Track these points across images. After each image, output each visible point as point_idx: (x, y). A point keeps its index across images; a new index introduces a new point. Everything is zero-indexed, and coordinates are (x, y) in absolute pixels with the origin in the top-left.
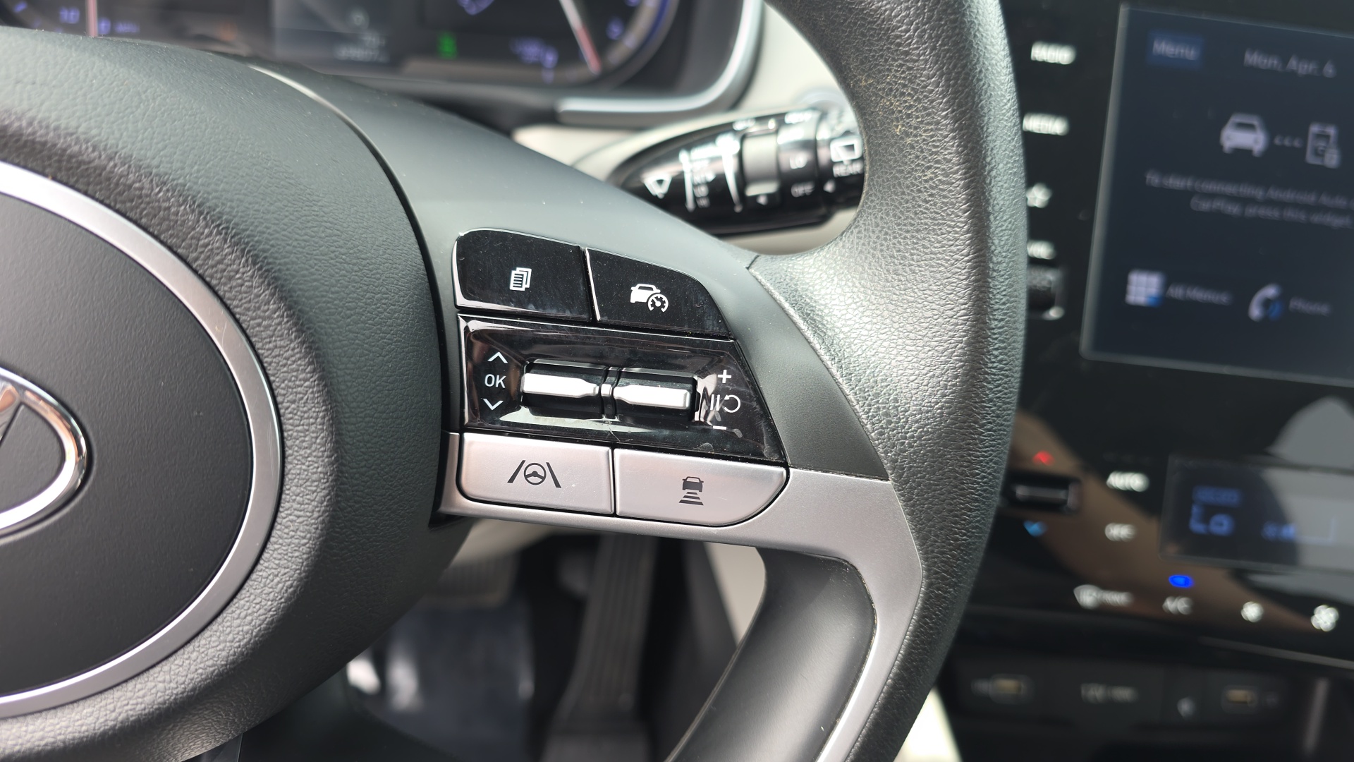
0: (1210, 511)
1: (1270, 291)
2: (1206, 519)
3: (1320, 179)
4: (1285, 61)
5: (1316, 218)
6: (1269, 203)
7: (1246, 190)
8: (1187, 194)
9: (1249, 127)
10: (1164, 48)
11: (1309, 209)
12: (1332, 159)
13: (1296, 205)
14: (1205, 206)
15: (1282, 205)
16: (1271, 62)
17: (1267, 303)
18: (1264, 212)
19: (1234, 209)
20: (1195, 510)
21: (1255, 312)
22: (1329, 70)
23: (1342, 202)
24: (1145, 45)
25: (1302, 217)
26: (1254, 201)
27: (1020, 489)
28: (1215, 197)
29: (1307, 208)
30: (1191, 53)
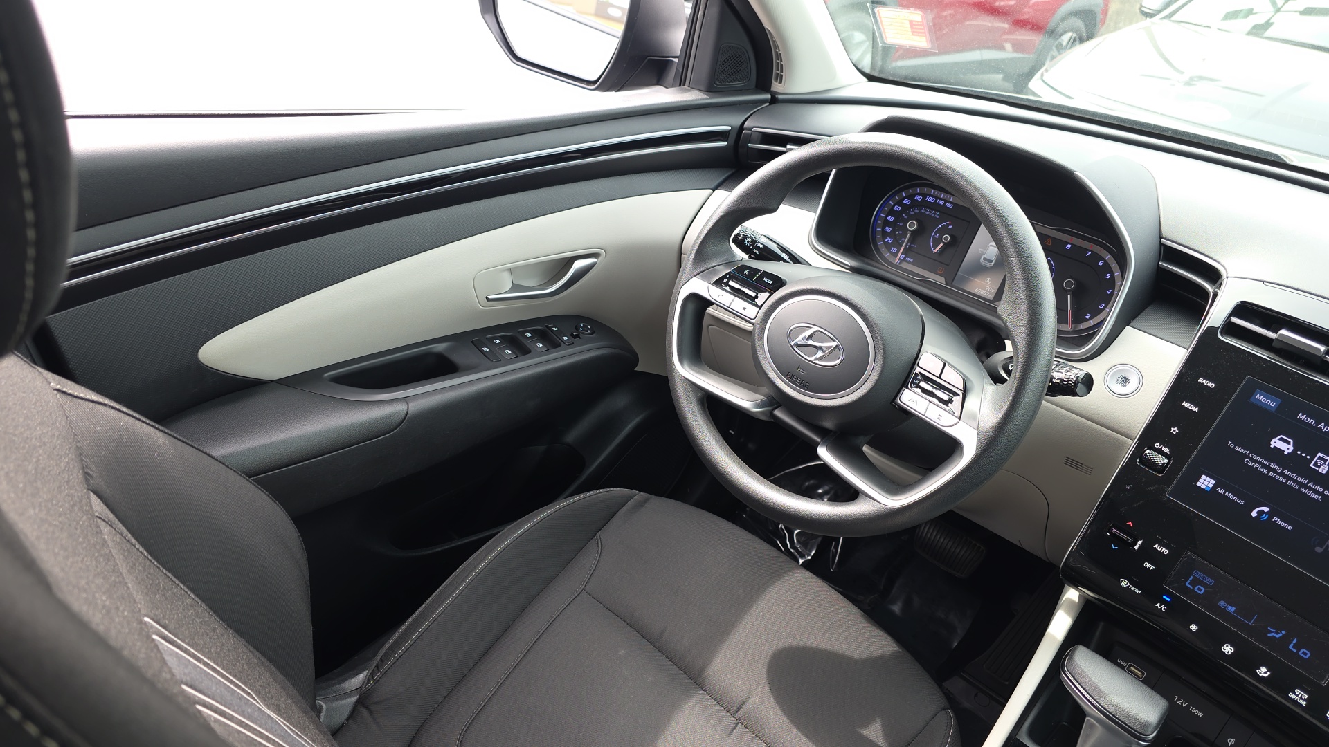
0: (1196, 582)
1: (1266, 509)
2: (1194, 583)
3: (1313, 475)
4: (1318, 423)
5: (1302, 490)
6: (1281, 474)
7: (1272, 465)
8: (1245, 456)
9: (1288, 443)
10: (1260, 398)
11: (1306, 487)
12: (1324, 470)
13: (1295, 481)
14: (1250, 464)
15: (1288, 478)
16: (1311, 421)
17: (1261, 512)
18: (1277, 477)
19: (1263, 470)
20: (1191, 578)
21: (1254, 514)
23: (1318, 488)
24: (1253, 393)
25: (1297, 487)
26: (1275, 471)
27: (1114, 530)
28: (1258, 463)
29: (1301, 485)
30: (1272, 404)
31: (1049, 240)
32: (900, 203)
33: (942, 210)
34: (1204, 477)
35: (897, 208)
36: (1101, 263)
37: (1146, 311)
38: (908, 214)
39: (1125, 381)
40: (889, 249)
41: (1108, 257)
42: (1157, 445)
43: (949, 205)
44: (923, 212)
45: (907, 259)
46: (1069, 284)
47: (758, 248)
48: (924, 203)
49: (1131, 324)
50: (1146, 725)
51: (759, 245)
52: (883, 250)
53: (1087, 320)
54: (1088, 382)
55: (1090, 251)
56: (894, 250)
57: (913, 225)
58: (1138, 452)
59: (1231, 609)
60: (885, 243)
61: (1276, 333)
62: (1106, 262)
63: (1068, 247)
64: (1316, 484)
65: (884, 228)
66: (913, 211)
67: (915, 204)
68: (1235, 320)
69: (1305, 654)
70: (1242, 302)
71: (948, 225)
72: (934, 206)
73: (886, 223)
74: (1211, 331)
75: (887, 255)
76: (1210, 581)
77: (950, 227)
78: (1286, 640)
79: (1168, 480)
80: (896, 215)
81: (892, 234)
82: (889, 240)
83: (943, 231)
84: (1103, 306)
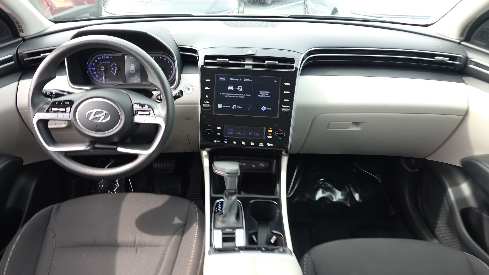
0: (230, 131)
1: (235, 106)
2: (229, 132)
3: (240, 92)
5: (240, 97)
6: (234, 95)
7: (231, 94)
8: (225, 95)
9: (231, 87)
10: (221, 79)
12: (241, 90)
13: (237, 96)
14: (227, 96)
15: (235, 96)
16: (234, 79)
17: (234, 107)
18: (233, 97)
19: (230, 96)
20: (228, 131)
22: (240, 80)
23: (243, 95)
24: (219, 78)
25: (238, 97)
26: (232, 95)
27: (207, 129)
28: (228, 95)
29: (239, 96)
30: (224, 79)
32: (94, 62)
33: (109, 60)
34: (219, 105)
35: (94, 64)
36: (165, 59)
37: (184, 68)
38: (99, 65)
39: (189, 89)
40: (99, 79)
41: (166, 57)
42: (205, 102)
43: (111, 57)
44: (103, 62)
45: (107, 80)
47: (54, 94)
48: (102, 60)
49: (182, 73)
50: (237, 170)
51: (53, 93)
52: (97, 80)
53: (170, 78)
54: (181, 92)
55: (160, 57)
56: (101, 79)
57: (103, 68)
58: (202, 106)
59: (240, 133)
60: (97, 78)
61: (216, 60)
62: (166, 59)
63: (154, 58)
64: (241, 94)
65: (93, 73)
66: (100, 63)
67: (99, 61)
68: (206, 61)
69: (258, 134)
70: (205, 56)
71: (114, 64)
72: (106, 59)
73: (93, 71)
74: (202, 66)
75: (99, 81)
76: (232, 130)
77: (115, 64)
78: (253, 133)
79: (212, 110)
80: (95, 67)
81: (97, 74)
82: (97, 76)
83: (114, 67)
84: (172, 72)
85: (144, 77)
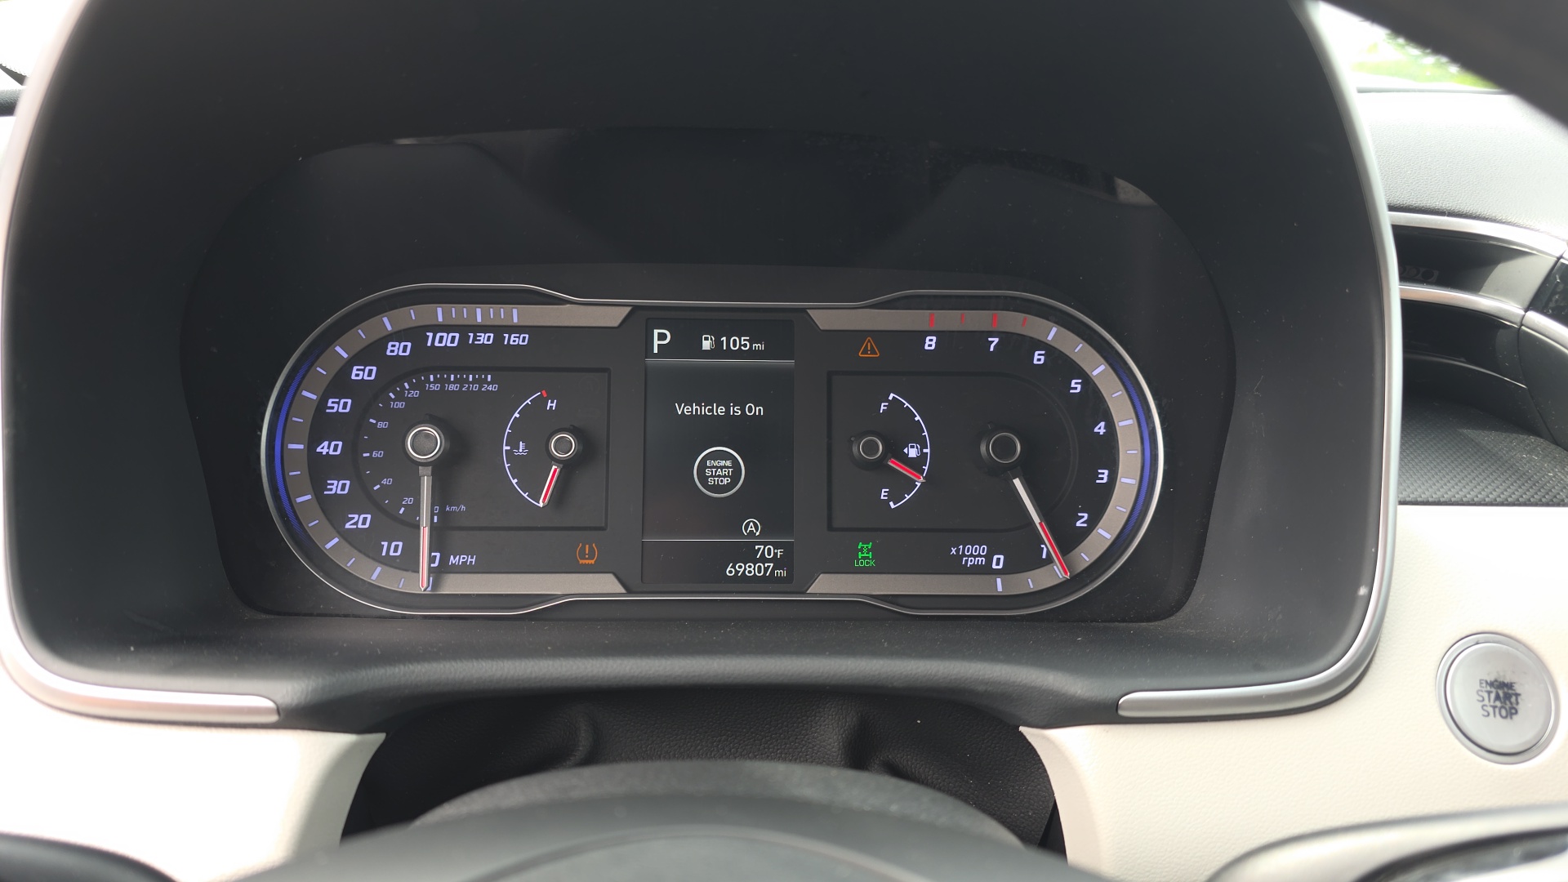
31: (869, 343)
32: (340, 385)
33: (497, 360)
35: (339, 406)
36: (1039, 358)
38: (387, 414)
40: (375, 555)
41: (1053, 334)
43: (515, 340)
44: (435, 387)
45: (457, 560)
46: (1004, 448)
48: (426, 361)
52: (352, 562)
53: (1085, 533)
55: (992, 334)
56: (396, 549)
57: (425, 443)
60: (351, 538)
62: (1050, 350)
63: (930, 343)
65: (318, 486)
66: (400, 397)
67: (394, 373)
71: (540, 403)
72: (465, 359)
73: (320, 469)
75: (376, 575)
77: (552, 405)
80: (350, 429)
81: (363, 498)
82: (360, 521)
83: (536, 429)
84: (1104, 475)
85: (830, 528)
